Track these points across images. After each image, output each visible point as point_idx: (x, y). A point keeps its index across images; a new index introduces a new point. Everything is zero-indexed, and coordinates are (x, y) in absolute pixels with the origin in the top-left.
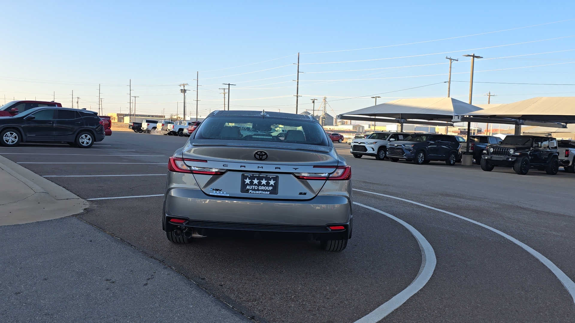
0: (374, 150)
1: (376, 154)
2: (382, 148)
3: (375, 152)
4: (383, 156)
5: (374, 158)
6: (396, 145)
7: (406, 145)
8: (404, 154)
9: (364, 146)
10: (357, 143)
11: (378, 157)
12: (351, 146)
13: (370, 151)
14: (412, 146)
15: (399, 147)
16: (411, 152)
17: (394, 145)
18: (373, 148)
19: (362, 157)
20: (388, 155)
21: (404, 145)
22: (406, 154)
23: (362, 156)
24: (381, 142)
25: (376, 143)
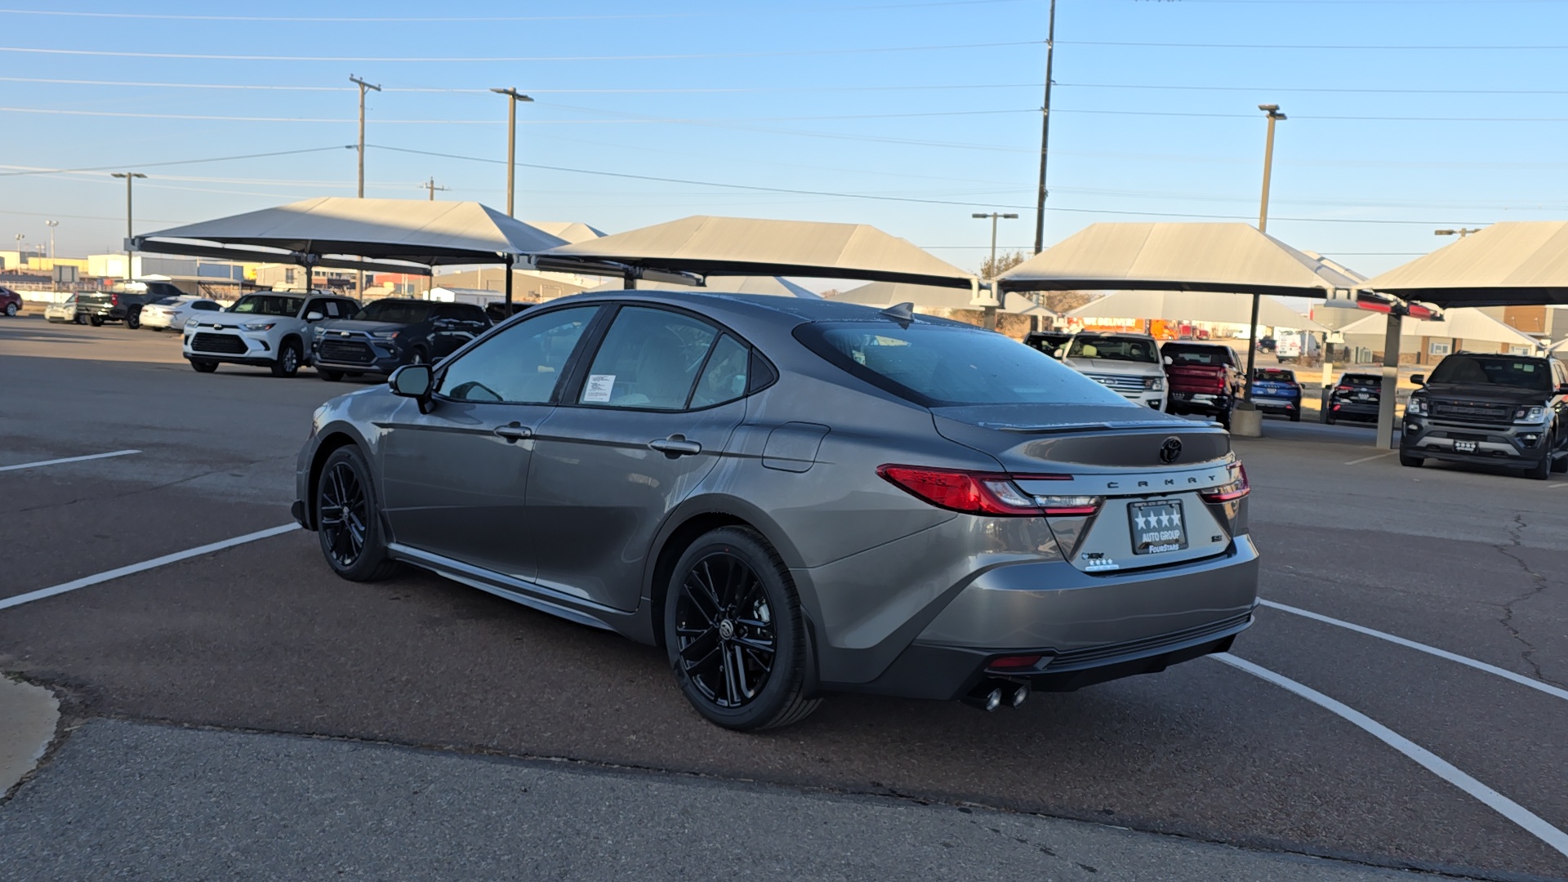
0: (267, 348)
1: (275, 358)
2: (290, 341)
3: (272, 354)
4: (292, 364)
5: (268, 370)
6: (345, 333)
7: (376, 334)
8: (372, 360)
9: (236, 338)
10: (212, 326)
11: (278, 369)
12: (187, 338)
13: (255, 350)
14: (395, 335)
15: (353, 339)
16: (392, 351)
17: (340, 333)
18: (264, 343)
19: (218, 370)
20: (320, 362)
21: (371, 333)
22: (379, 359)
23: (216, 366)
24: (285, 325)
25: (272, 326)
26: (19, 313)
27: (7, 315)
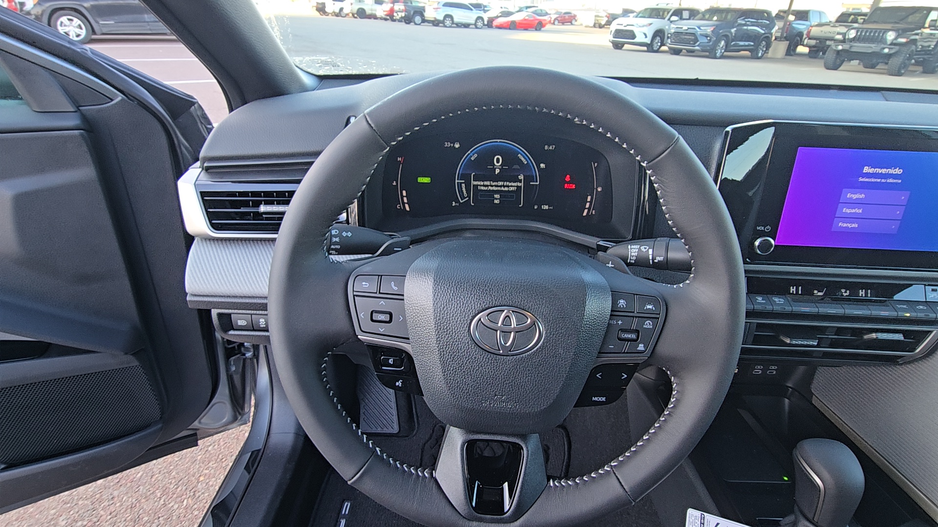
0: (646, 37)
1: (649, 42)
2: (659, 34)
3: (648, 40)
4: (658, 45)
5: (645, 48)
6: (685, 28)
7: (702, 28)
8: (696, 43)
9: (632, 32)
10: (622, 25)
11: (650, 48)
12: (611, 31)
13: (640, 38)
14: (712, 29)
15: (689, 31)
16: (709, 38)
17: (682, 28)
18: (645, 34)
19: (624, 48)
20: (670, 44)
21: (699, 28)
22: (700, 43)
23: (623, 46)
24: (657, 23)
25: (651, 24)
26: (576, 23)
27: (572, 24)
